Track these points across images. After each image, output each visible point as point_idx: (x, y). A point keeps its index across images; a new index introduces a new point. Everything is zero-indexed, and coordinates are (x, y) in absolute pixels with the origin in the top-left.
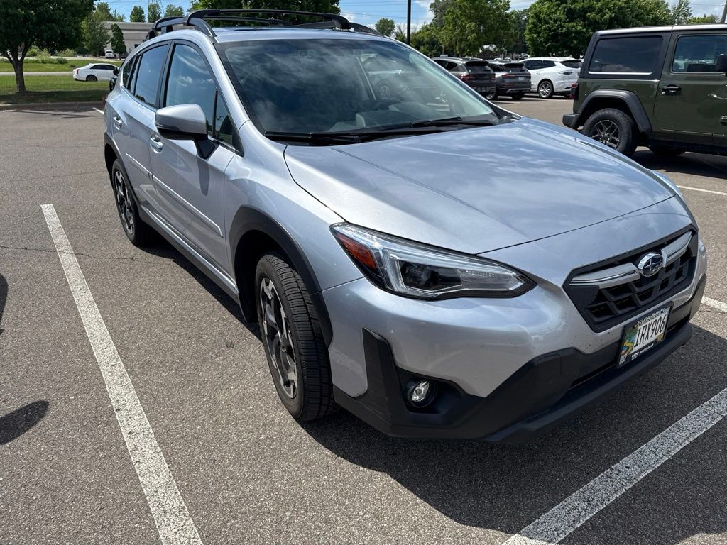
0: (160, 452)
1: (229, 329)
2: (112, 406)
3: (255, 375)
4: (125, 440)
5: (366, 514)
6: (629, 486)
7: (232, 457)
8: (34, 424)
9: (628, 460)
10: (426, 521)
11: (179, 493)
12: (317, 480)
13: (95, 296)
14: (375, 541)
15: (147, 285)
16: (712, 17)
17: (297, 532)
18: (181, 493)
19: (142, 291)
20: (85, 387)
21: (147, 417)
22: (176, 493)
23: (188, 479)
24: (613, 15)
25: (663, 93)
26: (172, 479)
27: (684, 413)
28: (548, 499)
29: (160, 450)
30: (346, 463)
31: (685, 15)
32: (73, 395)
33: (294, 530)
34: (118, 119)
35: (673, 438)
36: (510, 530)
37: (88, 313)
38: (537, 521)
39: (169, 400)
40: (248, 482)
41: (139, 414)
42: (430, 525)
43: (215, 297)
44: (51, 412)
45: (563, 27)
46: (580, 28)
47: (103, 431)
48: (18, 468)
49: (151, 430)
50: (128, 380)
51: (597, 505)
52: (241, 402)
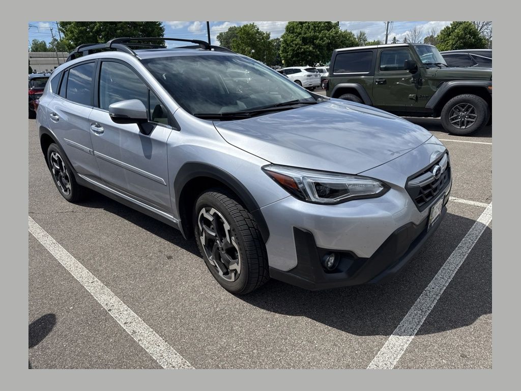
0: (152, 332)
1: (165, 248)
2: (104, 309)
3: (196, 273)
4: (124, 328)
5: (302, 341)
6: (438, 298)
7: (203, 325)
8: (50, 330)
9: (431, 284)
10: (339, 339)
11: (178, 354)
12: (264, 328)
13: (56, 239)
14: (315, 356)
15: (93, 227)
16: (378, 41)
17: (266, 360)
18: (179, 353)
19: (91, 232)
20: (77, 299)
21: (133, 311)
22: (176, 354)
23: (180, 344)
24: (329, 41)
25: (377, 83)
26: (169, 346)
27: (449, 255)
28: (400, 313)
29: (152, 330)
30: (277, 315)
31: (364, 41)
32: (71, 306)
33: (263, 360)
34: (55, 115)
35: (448, 269)
36: (388, 333)
37: (56, 251)
38: (399, 326)
39: (143, 298)
40: (221, 338)
41: (127, 310)
42: (342, 340)
43: (145, 229)
44: (60, 320)
45: (301, 48)
46: (311, 49)
47: (105, 325)
48: (52, 361)
49: (139, 318)
50: (107, 290)
51: (426, 311)
52: (194, 290)
